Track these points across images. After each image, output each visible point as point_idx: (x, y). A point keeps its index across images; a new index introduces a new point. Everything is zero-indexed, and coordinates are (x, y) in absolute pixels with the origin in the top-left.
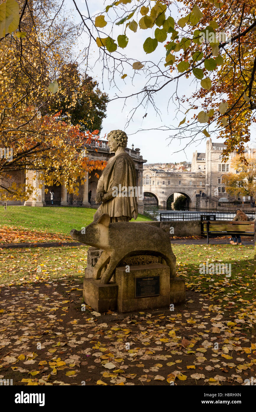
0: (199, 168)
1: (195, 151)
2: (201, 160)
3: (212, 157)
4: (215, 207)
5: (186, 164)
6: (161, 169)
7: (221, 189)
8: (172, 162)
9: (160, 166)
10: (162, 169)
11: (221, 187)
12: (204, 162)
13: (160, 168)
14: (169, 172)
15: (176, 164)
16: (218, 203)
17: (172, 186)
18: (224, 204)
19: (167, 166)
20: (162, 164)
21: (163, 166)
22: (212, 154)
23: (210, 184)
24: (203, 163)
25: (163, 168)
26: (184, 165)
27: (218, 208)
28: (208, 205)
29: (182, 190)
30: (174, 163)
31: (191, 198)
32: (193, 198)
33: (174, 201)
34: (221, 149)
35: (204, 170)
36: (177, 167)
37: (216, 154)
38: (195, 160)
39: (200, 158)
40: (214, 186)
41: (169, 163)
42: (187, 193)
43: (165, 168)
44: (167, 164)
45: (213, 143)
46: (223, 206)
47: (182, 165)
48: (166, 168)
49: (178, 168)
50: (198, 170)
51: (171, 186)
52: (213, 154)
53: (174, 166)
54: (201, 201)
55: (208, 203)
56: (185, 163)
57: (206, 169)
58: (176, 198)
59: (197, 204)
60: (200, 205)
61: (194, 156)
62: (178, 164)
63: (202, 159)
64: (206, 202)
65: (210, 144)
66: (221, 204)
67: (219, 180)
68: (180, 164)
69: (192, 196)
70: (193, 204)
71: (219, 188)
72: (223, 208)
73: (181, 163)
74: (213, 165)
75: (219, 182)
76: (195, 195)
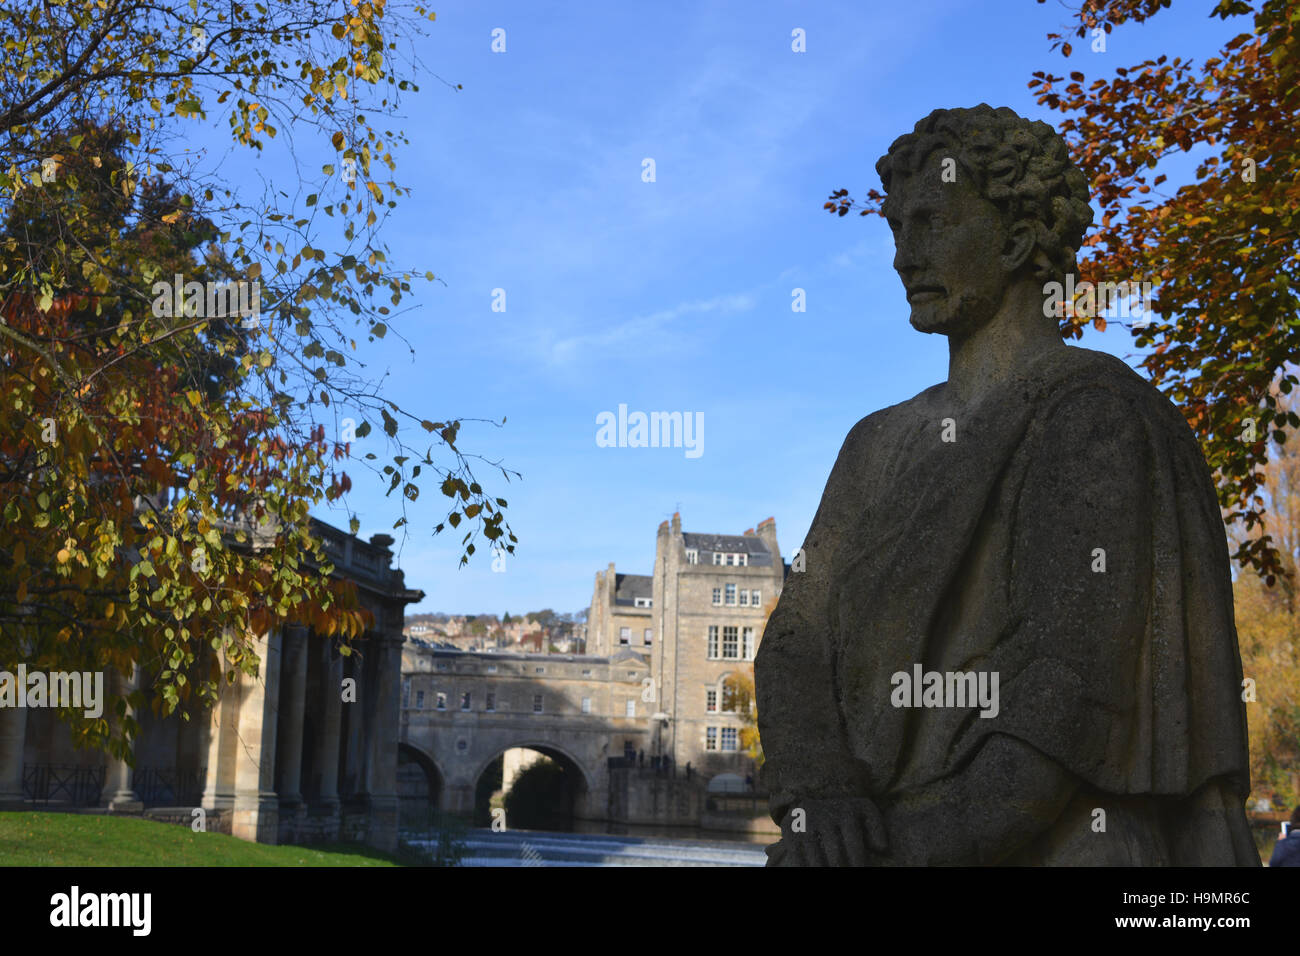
0: (624, 642)
1: (606, 567)
2: (631, 604)
3: (685, 592)
4: (693, 816)
5: (550, 622)
6: (442, 639)
7: (719, 733)
8: (488, 612)
9: (438, 626)
10: (450, 641)
11: (719, 726)
12: (642, 616)
13: (441, 634)
14: (479, 651)
15: (508, 620)
16: (704, 798)
17: (505, 718)
18: (732, 805)
19: (469, 627)
20: (444, 620)
21: (452, 629)
22: (683, 581)
23: (671, 711)
24: (638, 619)
25: (450, 633)
26: (544, 624)
27: (706, 819)
28: (663, 806)
29: (546, 737)
30: (501, 618)
31: (585, 773)
32: (595, 775)
33: (507, 786)
34: (718, 563)
35: (644, 651)
36: (516, 633)
37: (698, 582)
38: (606, 603)
39: (628, 598)
40: (687, 721)
41: (475, 612)
42: (569, 749)
43: (459, 636)
44: (470, 619)
45: (685, 534)
46: (727, 813)
47: (536, 627)
48: (465, 635)
49: (519, 639)
50: (619, 649)
51: (497, 717)
52: (687, 581)
53: (500, 632)
54: (631, 789)
55: (663, 797)
56: (546, 619)
57: (656, 645)
58: (517, 768)
59: (611, 802)
60: (626, 809)
61: (601, 586)
62: (519, 620)
63: (637, 600)
64: (655, 792)
65: (675, 540)
66: (720, 805)
67: (711, 696)
68: (526, 621)
69: (589, 764)
70: (595, 802)
71: (709, 729)
72: (728, 821)
73: (532, 617)
74: (685, 629)
75: (711, 706)
76: (604, 760)
